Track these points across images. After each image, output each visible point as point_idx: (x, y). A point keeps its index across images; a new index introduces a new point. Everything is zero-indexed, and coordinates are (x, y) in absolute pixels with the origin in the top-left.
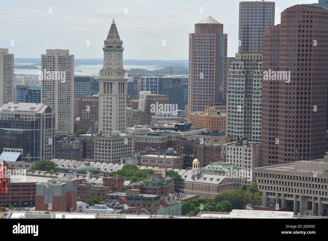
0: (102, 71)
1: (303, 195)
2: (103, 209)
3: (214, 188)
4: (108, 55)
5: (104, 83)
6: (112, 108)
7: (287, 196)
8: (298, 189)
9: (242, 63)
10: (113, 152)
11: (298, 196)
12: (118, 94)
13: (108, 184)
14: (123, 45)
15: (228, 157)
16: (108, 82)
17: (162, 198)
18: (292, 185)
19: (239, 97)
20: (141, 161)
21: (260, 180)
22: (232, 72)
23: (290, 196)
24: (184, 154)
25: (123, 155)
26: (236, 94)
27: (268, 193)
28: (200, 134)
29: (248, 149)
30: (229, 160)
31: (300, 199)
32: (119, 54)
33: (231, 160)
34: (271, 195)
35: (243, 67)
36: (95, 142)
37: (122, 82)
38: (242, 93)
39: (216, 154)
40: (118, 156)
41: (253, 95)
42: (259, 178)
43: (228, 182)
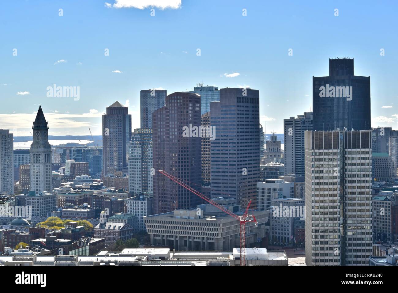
0: (32, 145)
1: (180, 235)
2: (25, 252)
3: (117, 233)
4: (37, 132)
5: (34, 154)
6: (41, 174)
7: (169, 236)
8: (177, 231)
9: (139, 136)
10: (41, 207)
11: (176, 237)
12: (45, 163)
13: (33, 232)
14: (48, 125)
15: (129, 209)
16: (37, 153)
17: (75, 242)
18: (172, 228)
19: (138, 162)
20: (63, 214)
21: (148, 225)
22: (132, 143)
23: (171, 237)
24: (96, 207)
25: (49, 210)
26: (135, 161)
27: (154, 235)
28: (109, 192)
29: (143, 202)
30: (130, 211)
31: (178, 239)
32: (45, 132)
33: (131, 211)
34: (157, 236)
35: (140, 139)
36: (27, 200)
37: (48, 153)
38: (140, 159)
39: (120, 207)
40: (45, 210)
41: (148, 161)
42: (148, 224)
43: (128, 228)
